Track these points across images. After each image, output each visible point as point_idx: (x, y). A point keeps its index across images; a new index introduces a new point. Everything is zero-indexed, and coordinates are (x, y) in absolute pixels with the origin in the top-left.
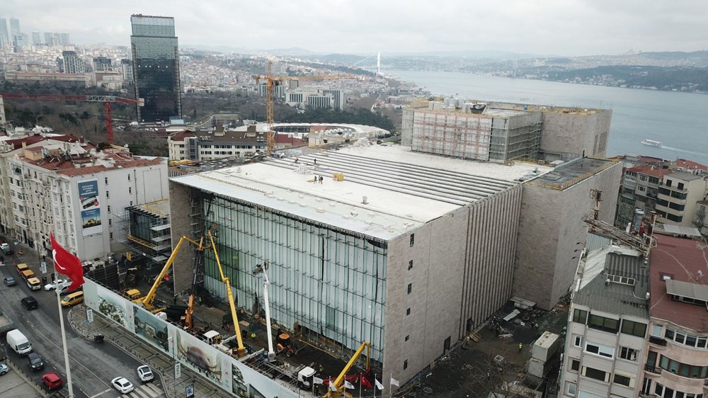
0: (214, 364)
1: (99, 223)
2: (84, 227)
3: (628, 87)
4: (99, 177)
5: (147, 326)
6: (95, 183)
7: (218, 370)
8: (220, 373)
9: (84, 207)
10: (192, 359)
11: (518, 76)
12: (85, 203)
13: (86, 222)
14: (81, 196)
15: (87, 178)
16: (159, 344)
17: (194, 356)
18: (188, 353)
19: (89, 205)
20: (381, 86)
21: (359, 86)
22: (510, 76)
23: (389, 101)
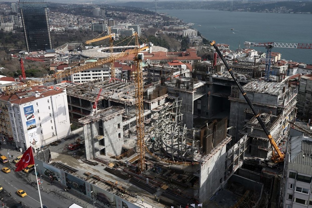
0: (112, 201)
1: (35, 127)
2: (28, 129)
3: (295, 13)
4: (33, 103)
5: (73, 182)
6: (32, 107)
7: (114, 204)
8: (116, 205)
9: (27, 119)
10: (100, 198)
11: (234, 10)
12: (28, 117)
13: (29, 127)
14: (25, 114)
15: (28, 104)
16: (81, 191)
17: (101, 197)
18: (97, 195)
19: (29, 118)
20: (159, 20)
21: (147, 21)
22: (229, 10)
23: (164, 29)
